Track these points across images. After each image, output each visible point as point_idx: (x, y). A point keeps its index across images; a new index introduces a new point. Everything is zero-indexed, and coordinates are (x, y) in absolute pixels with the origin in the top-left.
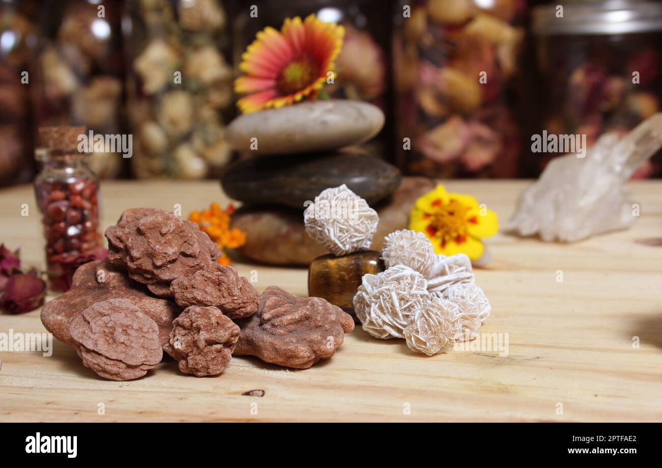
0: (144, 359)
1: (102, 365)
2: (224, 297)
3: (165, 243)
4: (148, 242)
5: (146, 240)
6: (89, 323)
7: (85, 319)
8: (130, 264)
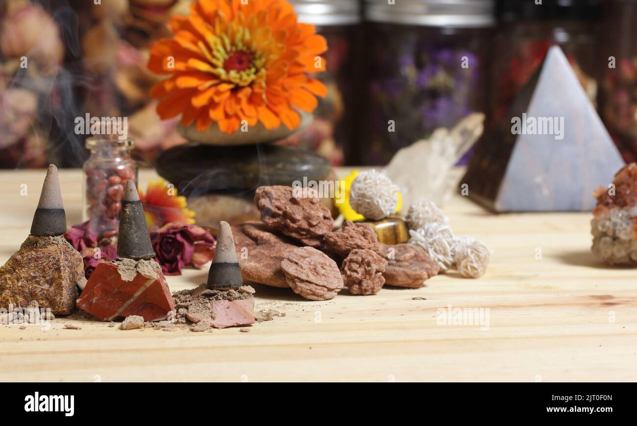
0: (337, 285)
1: (314, 290)
2: (370, 243)
3: (316, 209)
4: (303, 209)
5: (301, 208)
6: (296, 263)
7: (291, 261)
8: (292, 225)
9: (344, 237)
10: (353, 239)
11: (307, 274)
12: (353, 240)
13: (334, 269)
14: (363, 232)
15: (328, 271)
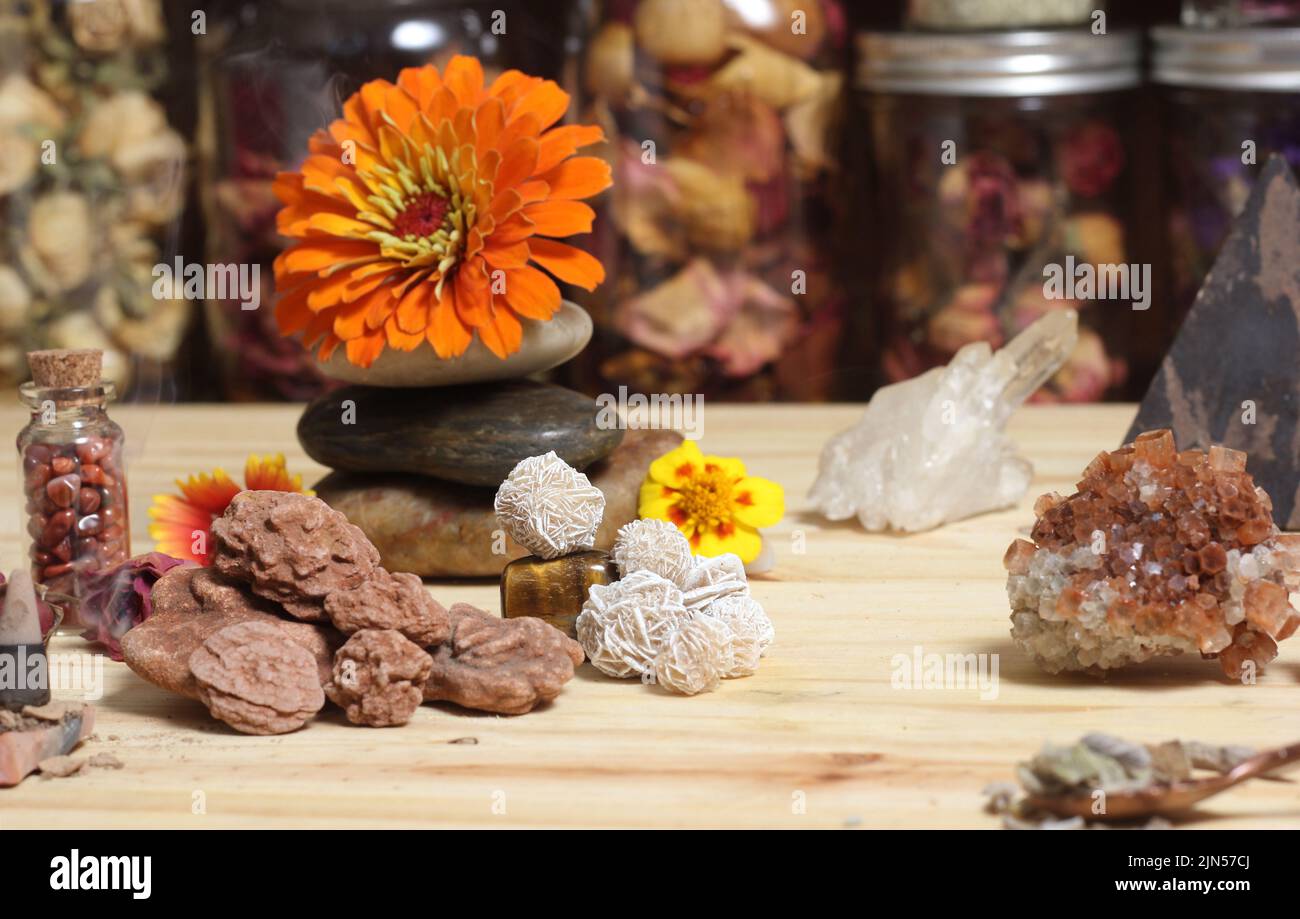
0: (301, 704)
1: (243, 713)
2: (406, 617)
3: (312, 542)
4: (285, 541)
5: (281, 539)
6: (218, 656)
7: (211, 653)
8: (258, 573)
9: (348, 602)
10: (364, 608)
11: (233, 680)
12: (362, 611)
13: (302, 671)
14: (397, 592)
15: (283, 676)
